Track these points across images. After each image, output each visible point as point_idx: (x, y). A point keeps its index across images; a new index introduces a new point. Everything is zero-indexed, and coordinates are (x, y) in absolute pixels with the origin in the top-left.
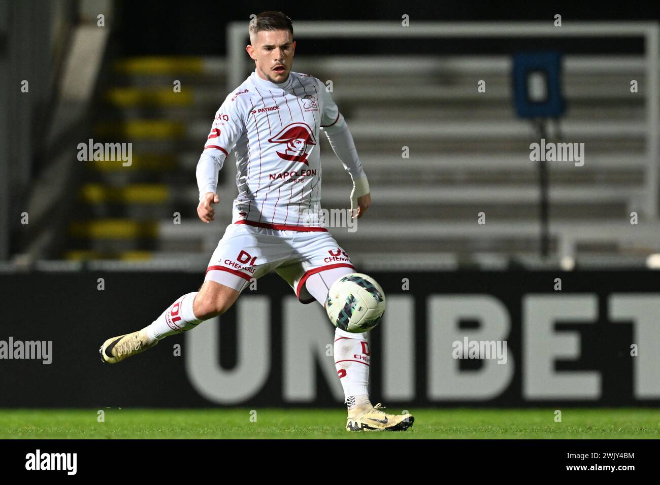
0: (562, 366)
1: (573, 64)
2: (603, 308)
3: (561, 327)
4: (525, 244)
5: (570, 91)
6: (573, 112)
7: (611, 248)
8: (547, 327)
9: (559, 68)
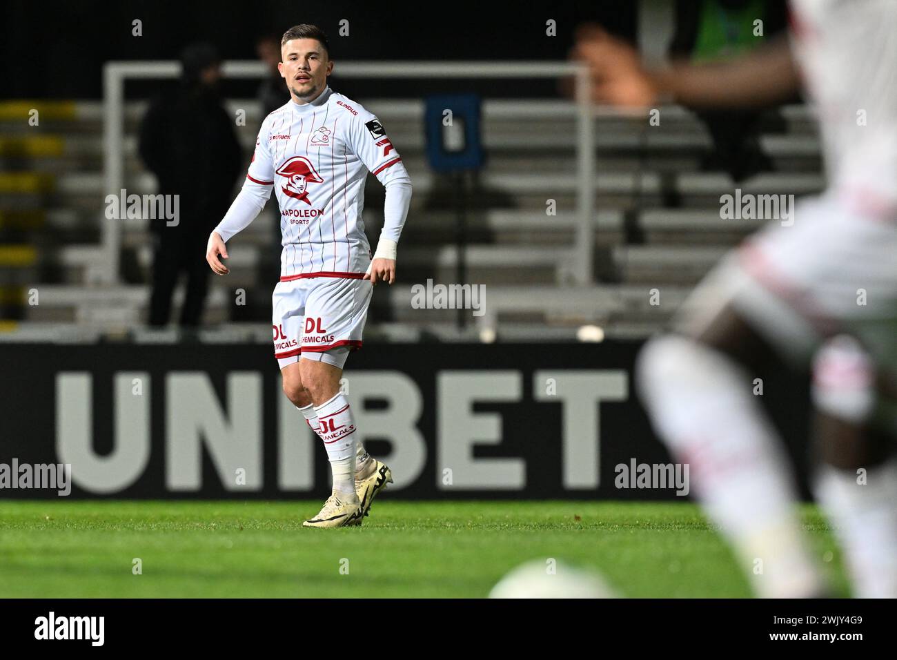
0: (481, 452)
1: (494, 109)
2: (528, 386)
3: (480, 407)
4: (440, 315)
5: (491, 139)
6: (494, 163)
7: (537, 318)
8: (464, 408)
9: (478, 114)
